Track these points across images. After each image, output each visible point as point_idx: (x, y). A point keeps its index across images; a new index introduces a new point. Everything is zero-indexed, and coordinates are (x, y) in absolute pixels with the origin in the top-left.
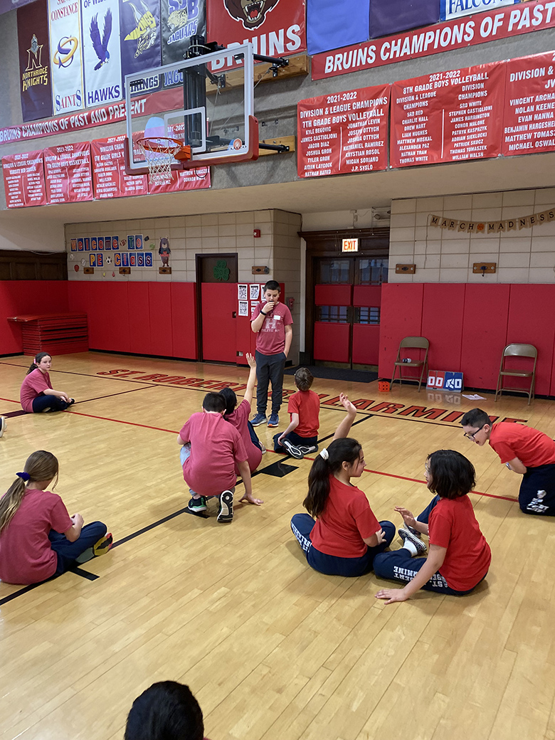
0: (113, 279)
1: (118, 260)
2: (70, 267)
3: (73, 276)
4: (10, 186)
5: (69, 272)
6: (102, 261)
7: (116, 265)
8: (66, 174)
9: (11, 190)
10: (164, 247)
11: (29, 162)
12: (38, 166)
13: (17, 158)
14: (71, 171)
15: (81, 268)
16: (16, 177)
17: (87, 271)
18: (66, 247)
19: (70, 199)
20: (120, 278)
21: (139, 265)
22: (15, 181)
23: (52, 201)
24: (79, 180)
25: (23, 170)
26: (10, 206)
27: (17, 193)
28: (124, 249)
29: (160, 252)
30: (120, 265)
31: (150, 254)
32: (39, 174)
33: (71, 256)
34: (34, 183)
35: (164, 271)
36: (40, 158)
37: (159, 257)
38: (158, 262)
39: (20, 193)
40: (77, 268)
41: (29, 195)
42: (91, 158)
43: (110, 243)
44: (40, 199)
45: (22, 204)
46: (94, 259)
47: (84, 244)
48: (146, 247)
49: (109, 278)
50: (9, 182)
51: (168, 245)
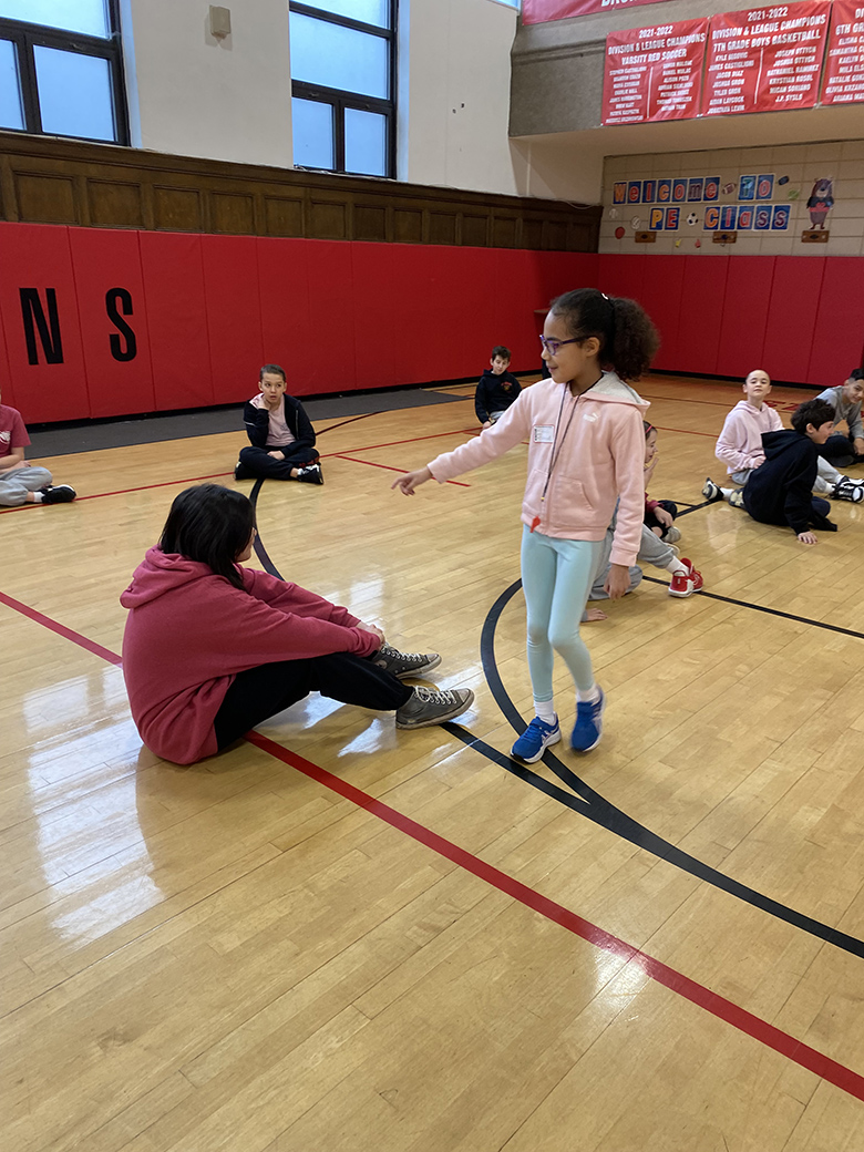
0: (697, 252)
1: (712, 218)
2: (607, 229)
3: (608, 246)
4: (615, 86)
5: (601, 240)
6: (677, 221)
7: (706, 228)
8: (757, 61)
9: (617, 93)
10: (821, 194)
11: (672, 42)
12: (692, 48)
13: (643, 34)
14: (770, 56)
15: (630, 233)
16: (635, 70)
17: (643, 237)
18: (602, 197)
19: (759, 103)
20: (711, 248)
21: (757, 228)
22: (633, 77)
23: (711, 111)
24: (789, 71)
25: (653, 57)
26: (608, 121)
27: (632, 98)
28: (727, 201)
29: (809, 205)
30: (716, 228)
31: (786, 209)
32: (690, 63)
33: (612, 213)
34: (676, 79)
35: (812, 237)
36: (700, 32)
37: (806, 212)
38: (800, 219)
39: (640, 97)
40: (620, 233)
41: (659, 102)
42: (828, 28)
43: (702, 190)
44: (684, 106)
45: (641, 118)
46: (660, 216)
47: (644, 191)
48: (779, 196)
49: (687, 248)
50: (615, 79)
51: (830, 192)
